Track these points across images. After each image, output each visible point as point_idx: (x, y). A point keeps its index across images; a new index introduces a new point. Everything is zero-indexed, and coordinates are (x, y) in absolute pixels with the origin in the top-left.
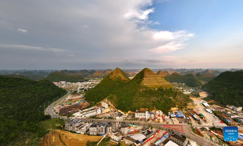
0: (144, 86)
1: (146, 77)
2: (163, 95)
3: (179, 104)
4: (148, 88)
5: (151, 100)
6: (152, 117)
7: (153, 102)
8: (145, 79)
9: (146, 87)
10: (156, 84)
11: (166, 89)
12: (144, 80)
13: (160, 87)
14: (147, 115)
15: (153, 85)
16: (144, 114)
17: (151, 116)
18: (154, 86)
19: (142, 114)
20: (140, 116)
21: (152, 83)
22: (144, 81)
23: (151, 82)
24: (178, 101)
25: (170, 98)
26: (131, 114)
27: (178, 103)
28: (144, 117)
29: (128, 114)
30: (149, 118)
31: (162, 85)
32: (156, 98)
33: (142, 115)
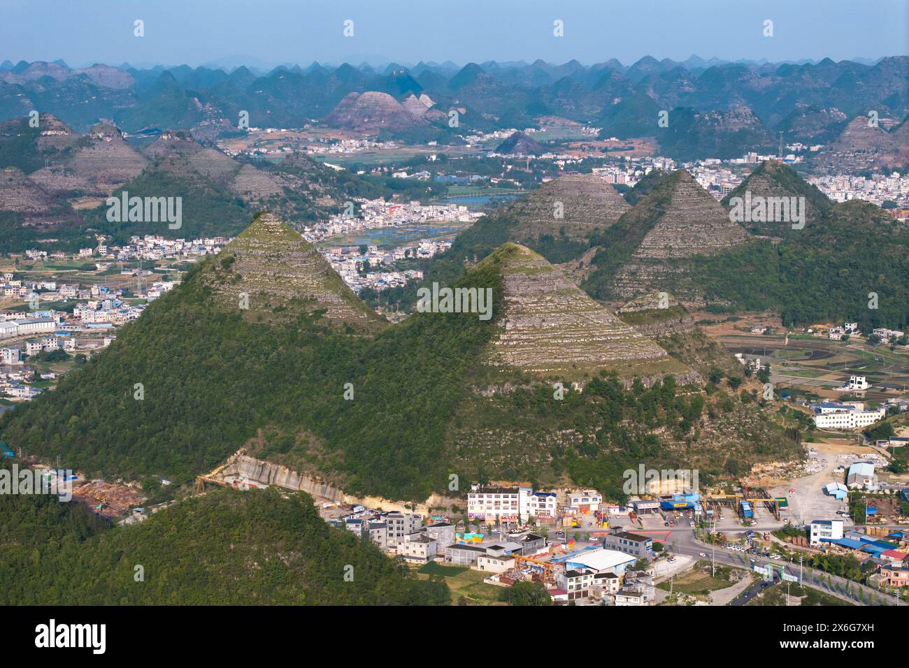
0: (507, 367)
1: (520, 313)
2: (617, 417)
3: (701, 464)
4: (527, 382)
5: (545, 441)
6: (547, 508)
7: (557, 451)
8: (509, 326)
9: (517, 375)
10: (577, 355)
11: (638, 387)
12: (504, 331)
13: (603, 373)
14: (523, 504)
15: (559, 365)
16: (510, 499)
17: (543, 506)
18: (566, 365)
19: (502, 499)
20: (489, 508)
21: (555, 349)
22: (502, 337)
23: (547, 344)
24: (701, 451)
25: (657, 432)
26: (445, 509)
27: (698, 461)
28: (510, 512)
29: (430, 511)
30: (533, 513)
31: (611, 363)
32: (573, 434)
33: (502, 505)
